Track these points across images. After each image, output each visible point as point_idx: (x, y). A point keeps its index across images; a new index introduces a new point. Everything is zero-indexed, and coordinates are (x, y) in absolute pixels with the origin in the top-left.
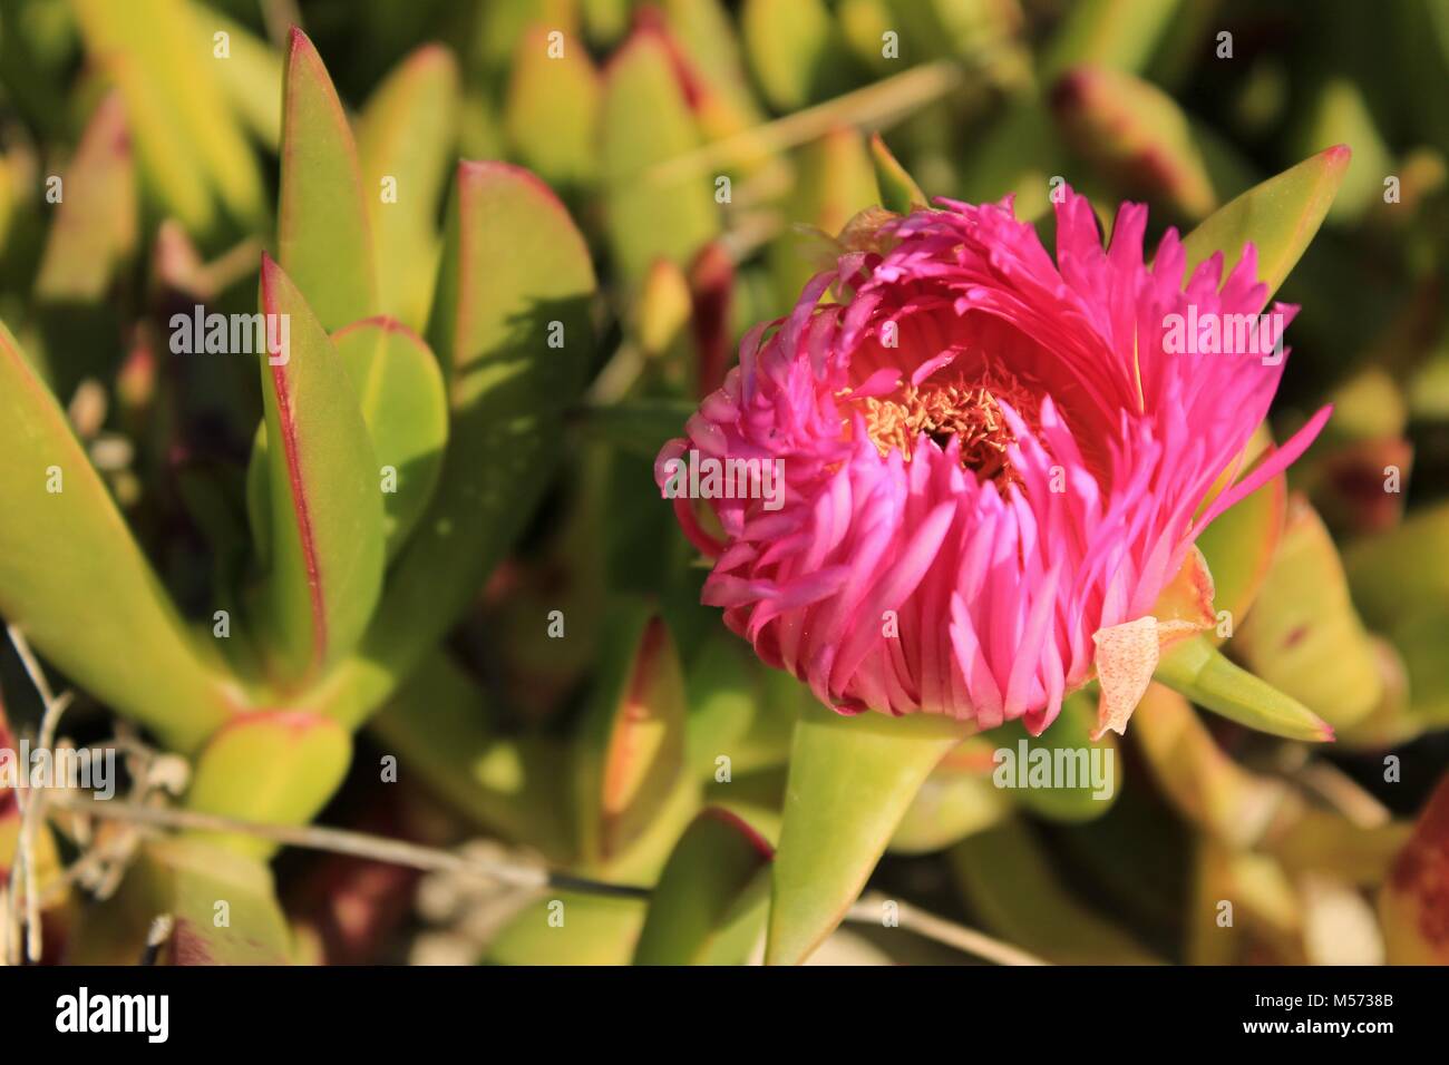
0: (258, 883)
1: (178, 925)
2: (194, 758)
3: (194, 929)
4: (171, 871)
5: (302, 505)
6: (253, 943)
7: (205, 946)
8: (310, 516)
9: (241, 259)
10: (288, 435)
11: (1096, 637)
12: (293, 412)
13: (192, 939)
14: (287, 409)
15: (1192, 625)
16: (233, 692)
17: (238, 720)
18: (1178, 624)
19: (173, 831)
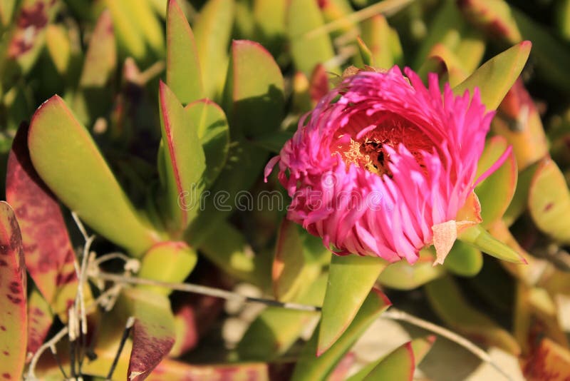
0: (165, 305)
1: (136, 321)
2: (141, 258)
3: (141, 323)
4: (133, 300)
5: (176, 170)
6: (163, 327)
7: (145, 330)
8: (179, 174)
9: (156, 69)
10: (171, 145)
11: (433, 228)
12: (172, 137)
13: (140, 327)
14: (170, 136)
15: (472, 222)
16: (154, 235)
17: (156, 245)
18: (465, 222)
19: (134, 285)
